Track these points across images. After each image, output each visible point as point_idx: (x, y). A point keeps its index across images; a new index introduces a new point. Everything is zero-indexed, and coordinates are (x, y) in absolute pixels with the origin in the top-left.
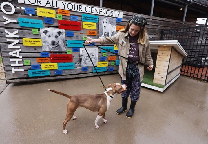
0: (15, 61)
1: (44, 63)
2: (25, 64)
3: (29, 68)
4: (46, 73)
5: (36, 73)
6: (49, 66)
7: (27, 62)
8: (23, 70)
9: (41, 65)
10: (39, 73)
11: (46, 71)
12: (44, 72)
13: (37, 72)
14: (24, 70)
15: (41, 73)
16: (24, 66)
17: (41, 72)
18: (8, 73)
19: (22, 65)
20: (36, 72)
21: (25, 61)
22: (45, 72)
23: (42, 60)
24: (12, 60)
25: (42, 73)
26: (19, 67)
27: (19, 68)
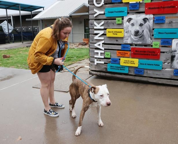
0: (98, 53)
1: (123, 57)
2: (106, 57)
3: (109, 61)
4: (124, 70)
6: (128, 62)
7: (108, 54)
8: (103, 63)
9: (120, 59)
10: (117, 68)
11: (124, 68)
12: (122, 69)
13: (116, 67)
14: (105, 63)
15: (119, 68)
17: (120, 67)
18: (92, 64)
19: (103, 57)
20: (114, 67)
21: (106, 53)
22: (123, 68)
23: (122, 54)
24: (96, 51)
25: (120, 69)
26: (101, 59)
27: (100, 61)
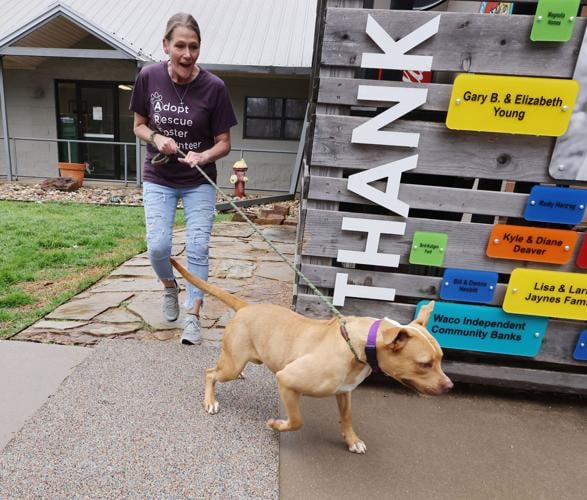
1: (525, 264)
2: (413, 261)
3: (426, 287)
4: (519, 338)
5: (461, 326)
6: (555, 294)
8: (388, 294)
9: (504, 278)
10: (475, 328)
11: (522, 327)
12: (508, 331)
13: (466, 321)
14: (398, 299)
15: (490, 330)
16: (405, 268)
17: (493, 324)
18: (310, 302)
19: (393, 261)
20: (457, 321)
21: (420, 237)
22: (512, 326)
23: (524, 245)
24: (352, 222)
25: (494, 335)
26: (375, 276)
27: (368, 283)
